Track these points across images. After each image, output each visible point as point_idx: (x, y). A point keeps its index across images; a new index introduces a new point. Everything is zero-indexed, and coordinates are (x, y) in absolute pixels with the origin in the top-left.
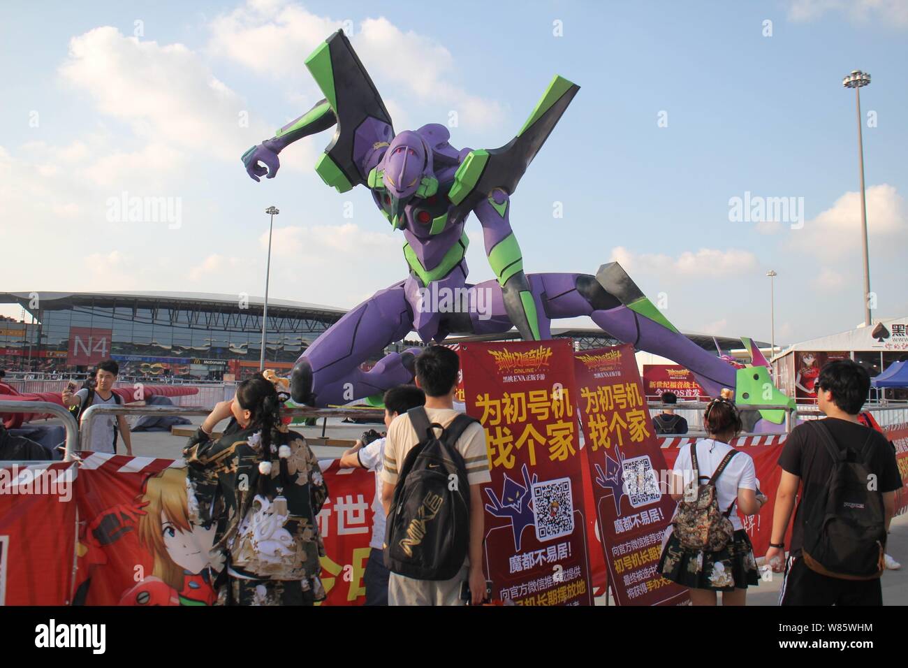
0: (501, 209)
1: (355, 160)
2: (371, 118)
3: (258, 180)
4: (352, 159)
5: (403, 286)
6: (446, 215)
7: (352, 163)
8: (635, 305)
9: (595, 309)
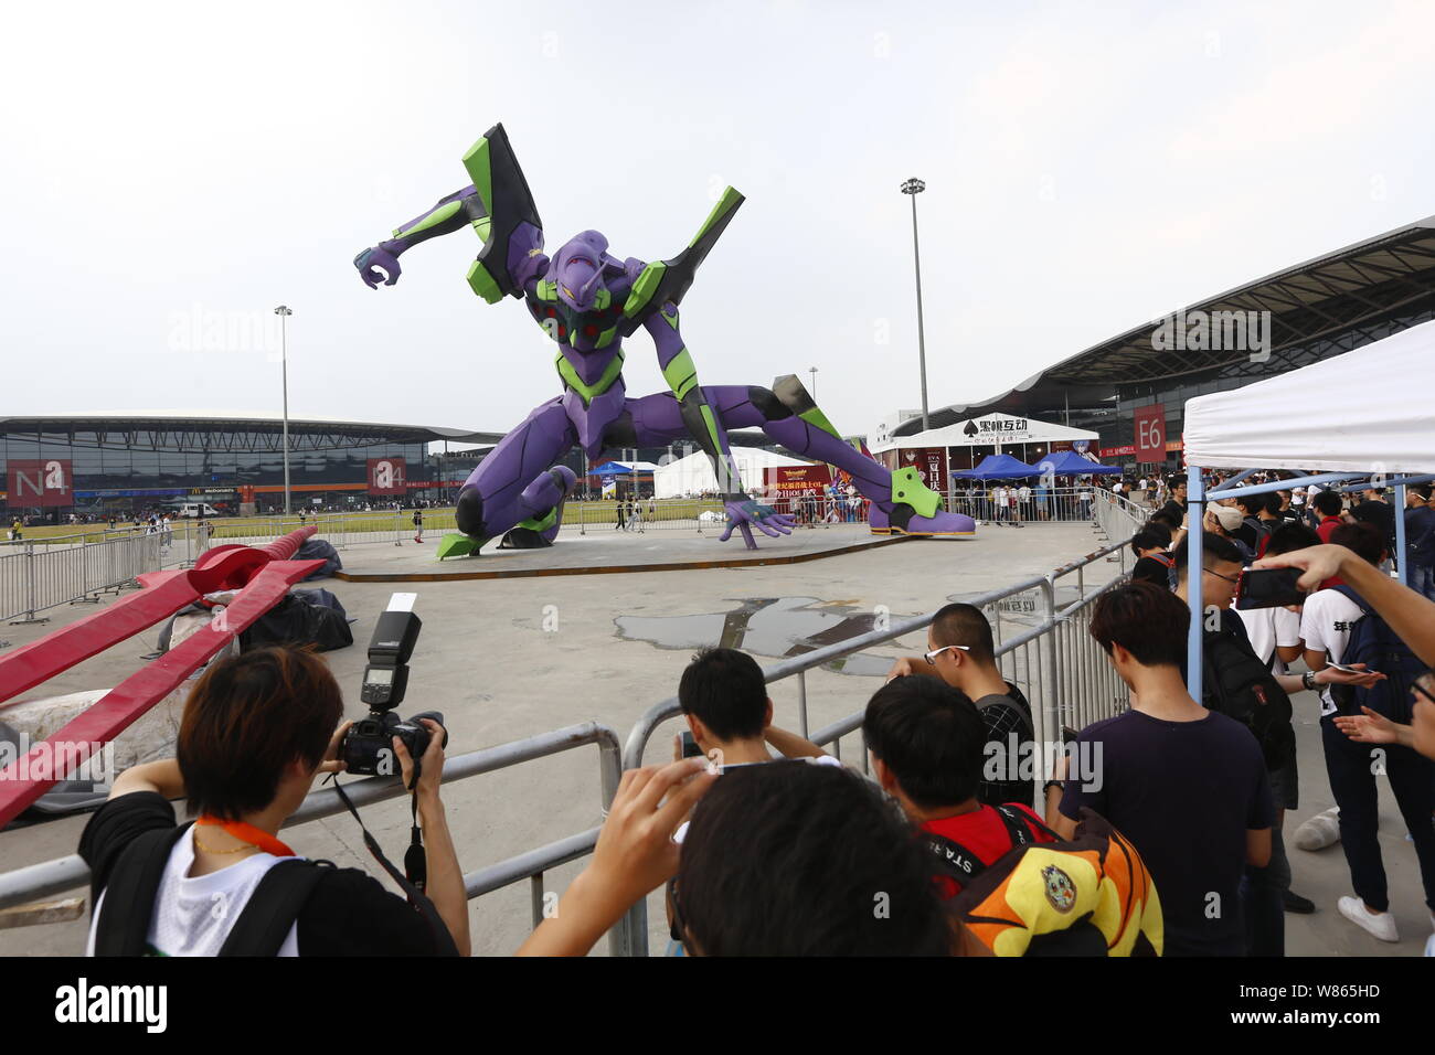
0: (672, 321)
1: (509, 268)
2: (526, 223)
3: (376, 288)
4: (506, 268)
5: (560, 402)
6: (614, 328)
7: (505, 272)
8: (807, 415)
9: (768, 420)
